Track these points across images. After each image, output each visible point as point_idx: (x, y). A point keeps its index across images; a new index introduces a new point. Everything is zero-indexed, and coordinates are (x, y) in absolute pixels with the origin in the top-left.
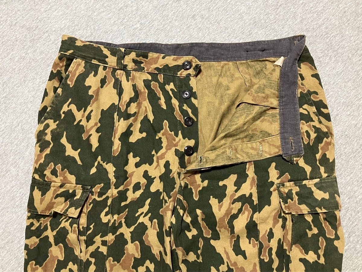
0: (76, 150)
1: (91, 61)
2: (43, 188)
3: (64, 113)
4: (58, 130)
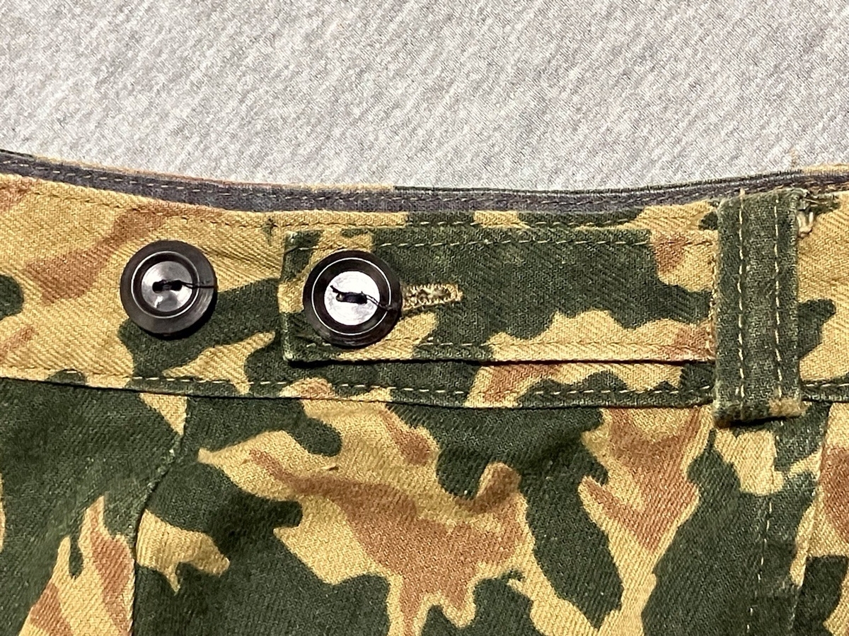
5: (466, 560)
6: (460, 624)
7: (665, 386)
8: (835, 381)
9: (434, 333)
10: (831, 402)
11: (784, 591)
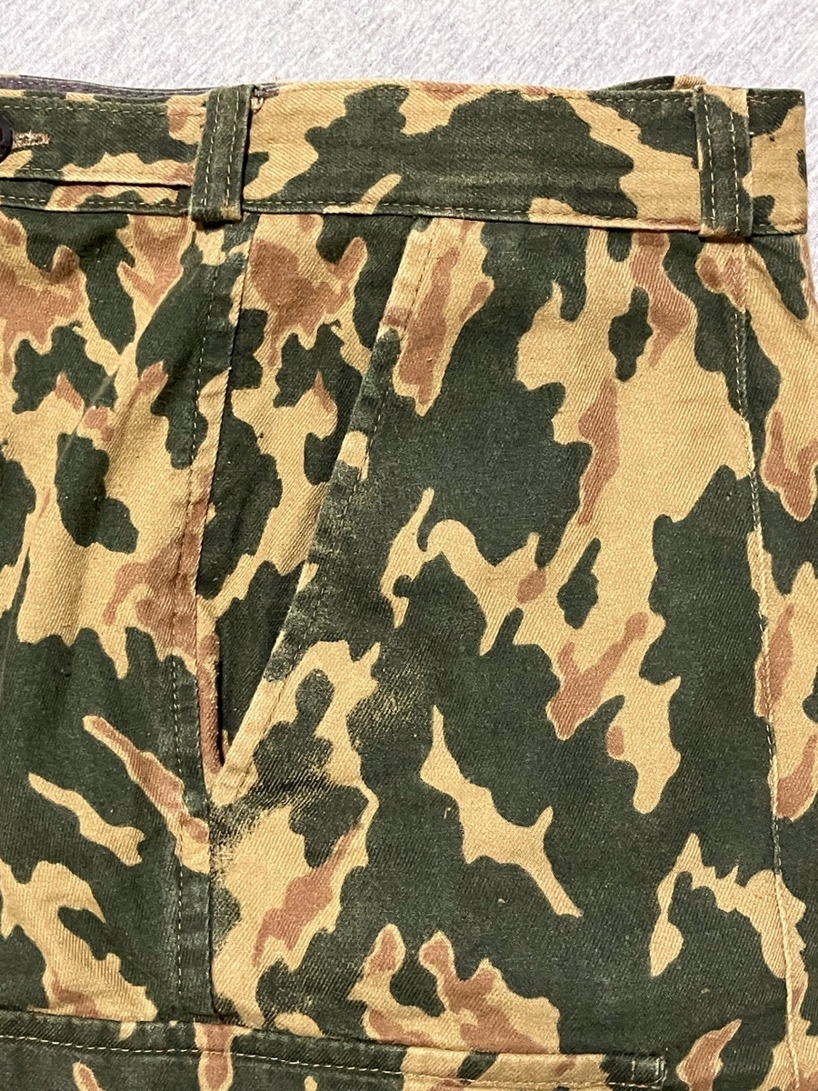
0: (526, 820)
1: (525, 210)
2: (357, 1083)
3: (401, 587)
4: (392, 705)
5: (49, 313)
6: (41, 352)
7: (166, 201)
8: (264, 200)
9: (30, 163)
10: (261, 213)
11: (224, 327)
